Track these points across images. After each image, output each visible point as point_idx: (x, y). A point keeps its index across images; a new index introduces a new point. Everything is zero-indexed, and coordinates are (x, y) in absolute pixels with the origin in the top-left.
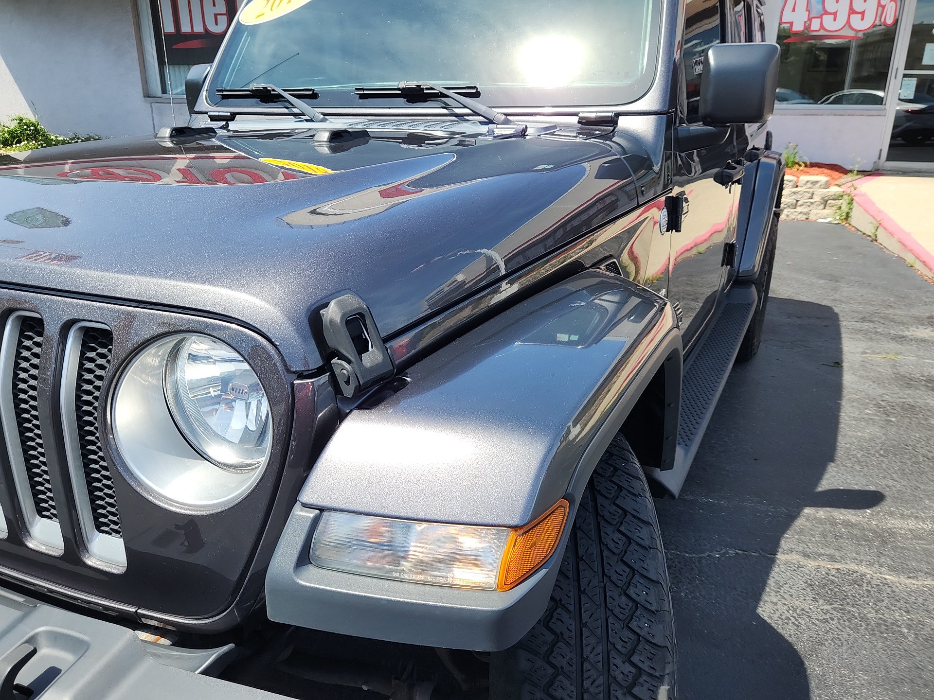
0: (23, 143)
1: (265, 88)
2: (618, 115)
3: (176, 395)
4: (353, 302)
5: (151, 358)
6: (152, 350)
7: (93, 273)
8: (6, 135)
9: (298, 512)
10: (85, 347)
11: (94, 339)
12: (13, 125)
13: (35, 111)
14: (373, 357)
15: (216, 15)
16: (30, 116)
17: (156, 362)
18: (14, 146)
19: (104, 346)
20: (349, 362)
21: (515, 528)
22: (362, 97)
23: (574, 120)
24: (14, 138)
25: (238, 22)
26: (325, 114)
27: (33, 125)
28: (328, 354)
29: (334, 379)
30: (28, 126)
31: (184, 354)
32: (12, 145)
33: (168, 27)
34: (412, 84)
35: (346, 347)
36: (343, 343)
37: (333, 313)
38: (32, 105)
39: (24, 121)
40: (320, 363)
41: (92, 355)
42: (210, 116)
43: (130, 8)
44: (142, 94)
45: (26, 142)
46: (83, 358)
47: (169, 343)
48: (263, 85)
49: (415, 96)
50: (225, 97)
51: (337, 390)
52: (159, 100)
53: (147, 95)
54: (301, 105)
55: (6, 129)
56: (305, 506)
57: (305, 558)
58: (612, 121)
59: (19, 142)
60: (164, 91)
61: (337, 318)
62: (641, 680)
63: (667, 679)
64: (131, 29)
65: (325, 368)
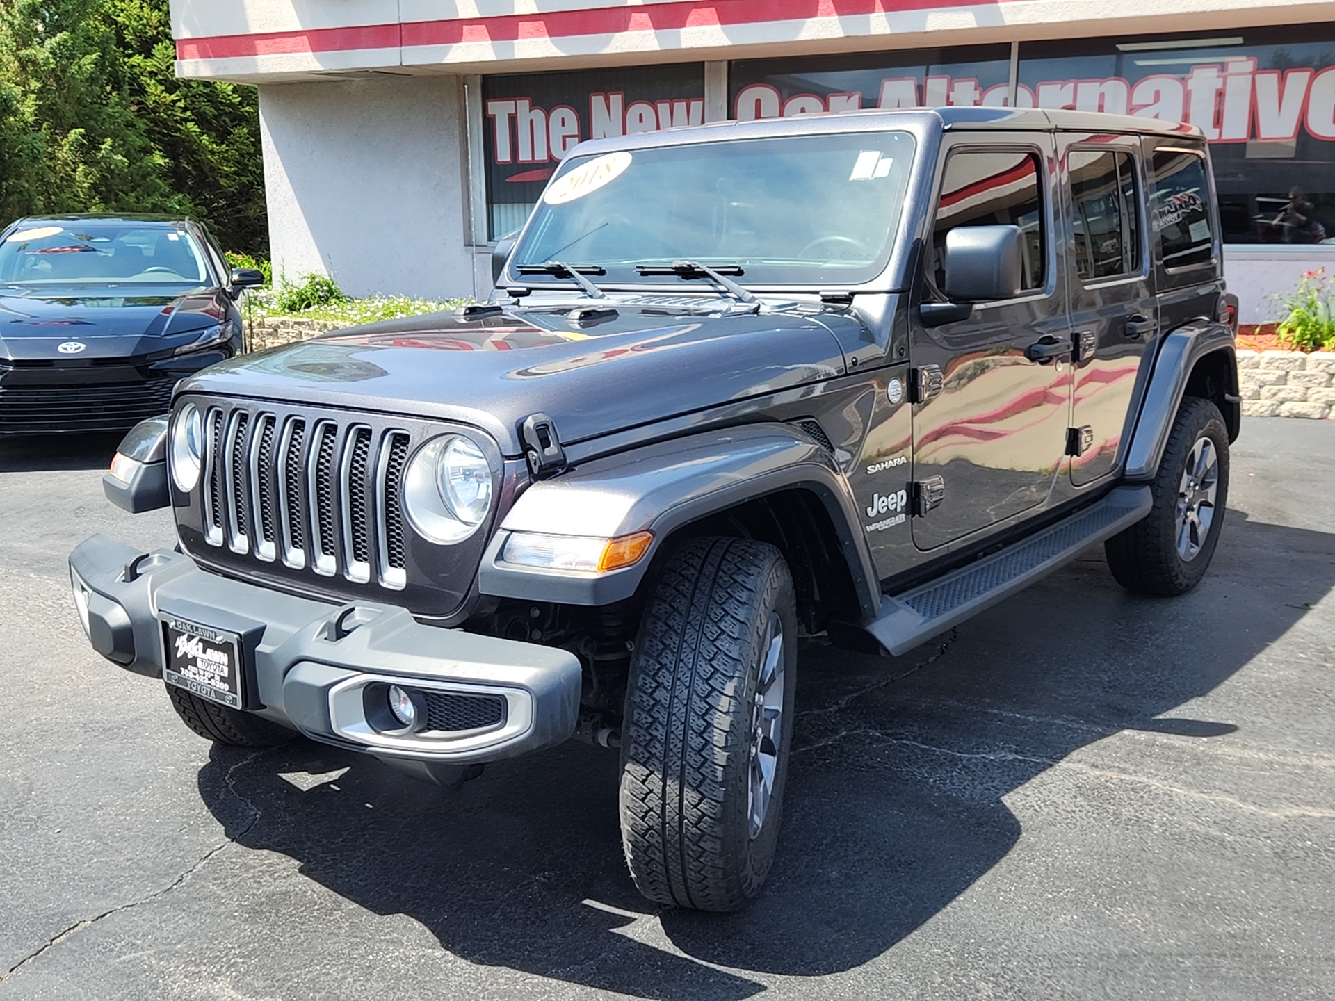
0: (312, 308)
1: (559, 266)
2: (853, 294)
3: (442, 476)
4: (542, 418)
5: (429, 451)
6: (431, 445)
7: (401, 401)
8: (294, 297)
9: (499, 532)
10: (394, 446)
11: (399, 441)
12: (304, 284)
13: (329, 267)
14: (552, 450)
15: (564, 137)
16: (323, 274)
17: (432, 454)
18: (302, 311)
19: (404, 445)
20: (536, 451)
21: (610, 538)
22: (643, 274)
23: (818, 298)
24: (303, 301)
25: (543, 200)
26: (603, 290)
27: (327, 284)
28: (526, 448)
29: (528, 461)
30: (322, 286)
31: (451, 447)
32: (299, 309)
33: (503, 155)
34: (685, 264)
35: (535, 443)
36: (533, 441)
37: (530, 423)
38: (327, 258)
39: (317, 280)
40: (521, 452)
41: (398, 451)
42: (509, 292)
43: (457, 132)
44: (462, 243)
45: (316, 306)
46: (392, 452)
47: (444, 440)
48: (557, 263)
49: (688, 273)
50: (524, 273)
51: (531, 471)
52: (483, 250)
53: (468, 244)
54: (584, 281)
55: (295, 290)
56: (504, 529)
57: (500, 557)
58: (849, 299)
59: (308, 306)
60: (490, 238)
61: (531, 426)
62: (716, 676)
63: (735, 679)
64: (456, 159)
65: (524, 455)
